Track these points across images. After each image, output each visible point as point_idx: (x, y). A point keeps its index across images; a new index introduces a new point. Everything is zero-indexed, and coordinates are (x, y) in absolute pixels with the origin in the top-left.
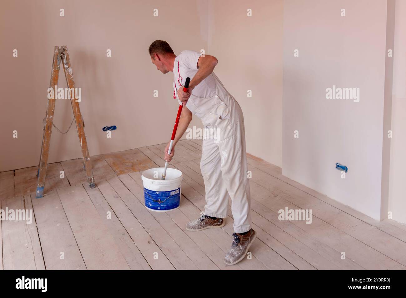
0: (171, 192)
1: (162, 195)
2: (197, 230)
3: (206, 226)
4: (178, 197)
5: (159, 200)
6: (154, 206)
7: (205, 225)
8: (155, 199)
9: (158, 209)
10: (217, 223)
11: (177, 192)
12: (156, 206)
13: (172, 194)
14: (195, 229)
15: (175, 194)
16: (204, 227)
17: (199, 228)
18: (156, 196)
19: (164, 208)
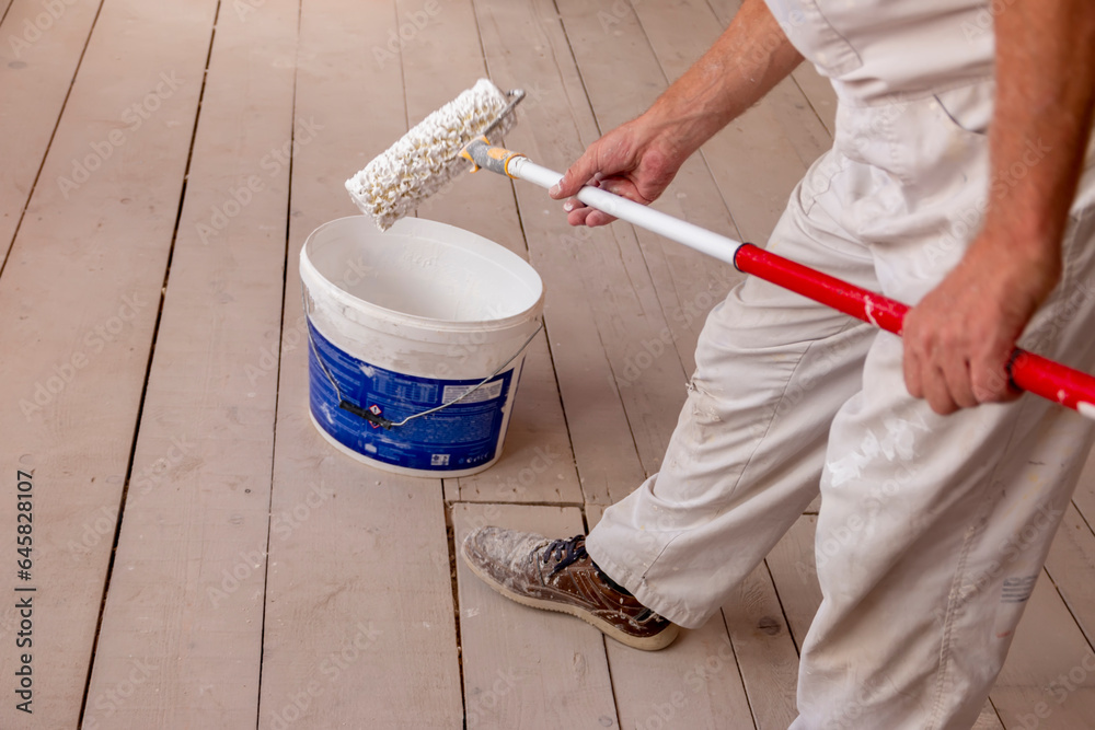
0: (446, 387)
1: (392, 387)
2: (504, 589)
3: (557, 598)
4: (488, 417)
5: (375, 410)
6: (346, 428)
7: (558, 592)
8: (354, 395)
9: (364, 452)
10: (624, 616)
11: (490, 391)
12: (356, 433)
13: (451, 396)
14: (501, 579)
15: (469, 401)
16: (546, 595)
17: (516, 588)
18: (358, 383)
19: (395, 454)
